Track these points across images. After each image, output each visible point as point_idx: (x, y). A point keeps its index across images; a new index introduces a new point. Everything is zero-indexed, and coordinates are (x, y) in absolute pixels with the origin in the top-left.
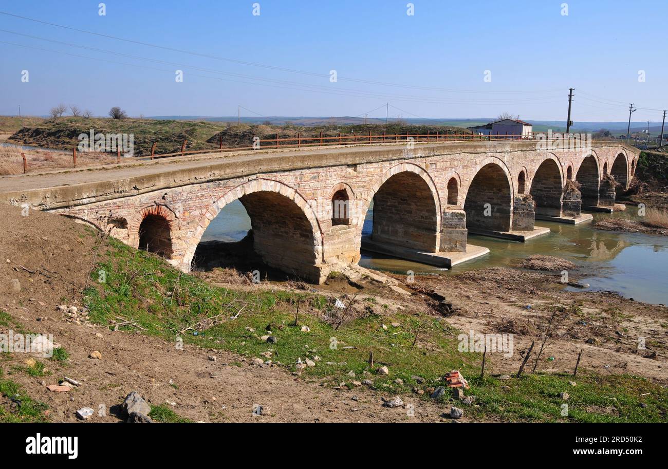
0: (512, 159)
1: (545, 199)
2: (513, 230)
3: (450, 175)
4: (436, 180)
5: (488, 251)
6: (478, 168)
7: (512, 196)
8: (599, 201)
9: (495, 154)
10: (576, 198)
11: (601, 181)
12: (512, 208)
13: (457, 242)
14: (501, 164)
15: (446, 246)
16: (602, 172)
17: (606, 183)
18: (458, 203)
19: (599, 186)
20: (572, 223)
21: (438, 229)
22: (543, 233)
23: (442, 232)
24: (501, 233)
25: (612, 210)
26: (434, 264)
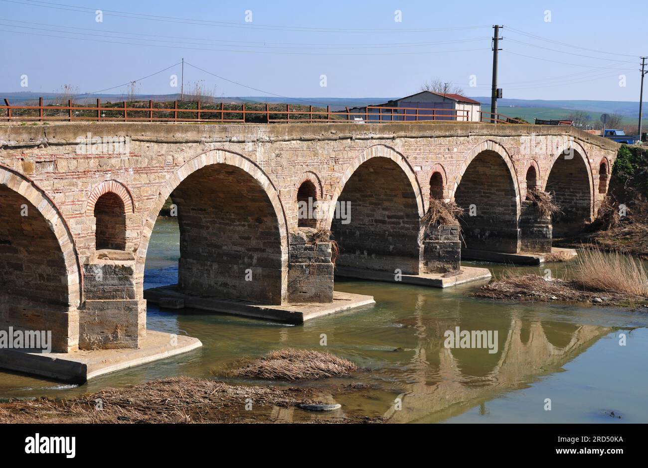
0: (277, 156)
1: (390, 238)
2: (289, 302)
3: (99, 187)
4: (58, 198)
5: (197, 344)
6: (183, 174)
7: (282, 232)
8: (519, 243)
9: (227, 146)
10: (450, 236)
11: (523, 204)
12: (284, 257)
13: (116, 327)
14: (246, 167)
15: (94, 338)
16: (524, 185)
17: (533, 208)
18: (127, 245)
19: (519, 212)
20: (437, 285)
21: (74, 300)
22: (353, 305)
23: (82, 307)
24: (263, 307)
25: (542, 261)
26: (55, 376)
